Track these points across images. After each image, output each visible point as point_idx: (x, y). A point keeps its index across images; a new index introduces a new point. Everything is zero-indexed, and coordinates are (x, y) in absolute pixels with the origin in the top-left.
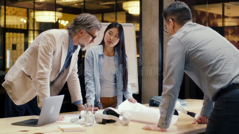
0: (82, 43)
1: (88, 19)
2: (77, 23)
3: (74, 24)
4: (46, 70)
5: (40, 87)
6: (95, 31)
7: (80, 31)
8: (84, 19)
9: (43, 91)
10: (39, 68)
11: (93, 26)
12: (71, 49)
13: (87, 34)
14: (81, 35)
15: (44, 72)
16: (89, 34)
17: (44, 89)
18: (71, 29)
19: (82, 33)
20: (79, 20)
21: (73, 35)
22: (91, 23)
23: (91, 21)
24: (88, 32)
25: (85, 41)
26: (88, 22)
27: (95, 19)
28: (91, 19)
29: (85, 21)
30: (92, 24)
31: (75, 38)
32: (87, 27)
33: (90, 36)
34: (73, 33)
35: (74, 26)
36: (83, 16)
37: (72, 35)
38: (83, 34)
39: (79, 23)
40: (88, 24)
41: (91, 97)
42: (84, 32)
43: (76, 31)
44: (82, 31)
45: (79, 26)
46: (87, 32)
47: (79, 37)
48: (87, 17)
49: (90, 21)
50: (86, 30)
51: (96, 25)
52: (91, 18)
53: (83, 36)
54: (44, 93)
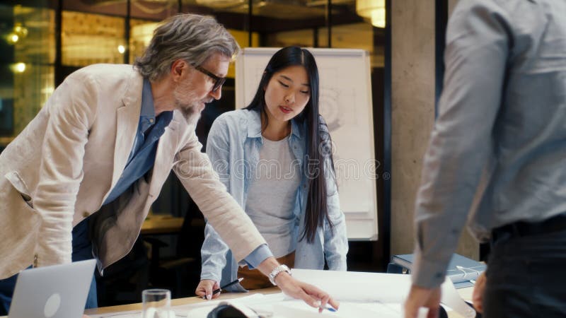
0: (183, 101)
1: (192, 28)
2: (163, 43)
3: (155, 46)
4: (62, 179)
5: (41, 230)
6: (217, 62)
7: (172, 65)
8: (180, 28)
9: (48, 242)
10: (45, 172)
11: (211, 44)
12: (150, 123)
13: (195, 72)
14: (178, 76)
15: (57, 185)
16: (201, 71)
17: (53, 235)
18: (147, 64)
19: (179, 72)
20: (165, 35)
21: (155, 79)
22: (201, 37)
23: (200, 33)
24: (197, 64)
25: (193, 93)
26: (192, 36)
27: (212, 26)
28: (203, 27)
29: (184, 33)
30: (206, 40)
31: (161, 89)
32: (193, 49)
33: (206, 77)
34: (155, 74)
35: (155, 52)
36: (176, 22)
37: (152, 81)
38: (183, 74)
39: (166, 42)
40: (195, 42)
41: (212, 261)
42: (186, 66)
43: (162, 68)
44: (178, 66)
45: (167, 51)
46: (193, 64)
47: (174, 85)
48: (189, 22)
49: (200, 31)
50: (191, 60)
51: (217, 43)
52: (201, 23)
53: (185, 78)
54: (53, 247)
